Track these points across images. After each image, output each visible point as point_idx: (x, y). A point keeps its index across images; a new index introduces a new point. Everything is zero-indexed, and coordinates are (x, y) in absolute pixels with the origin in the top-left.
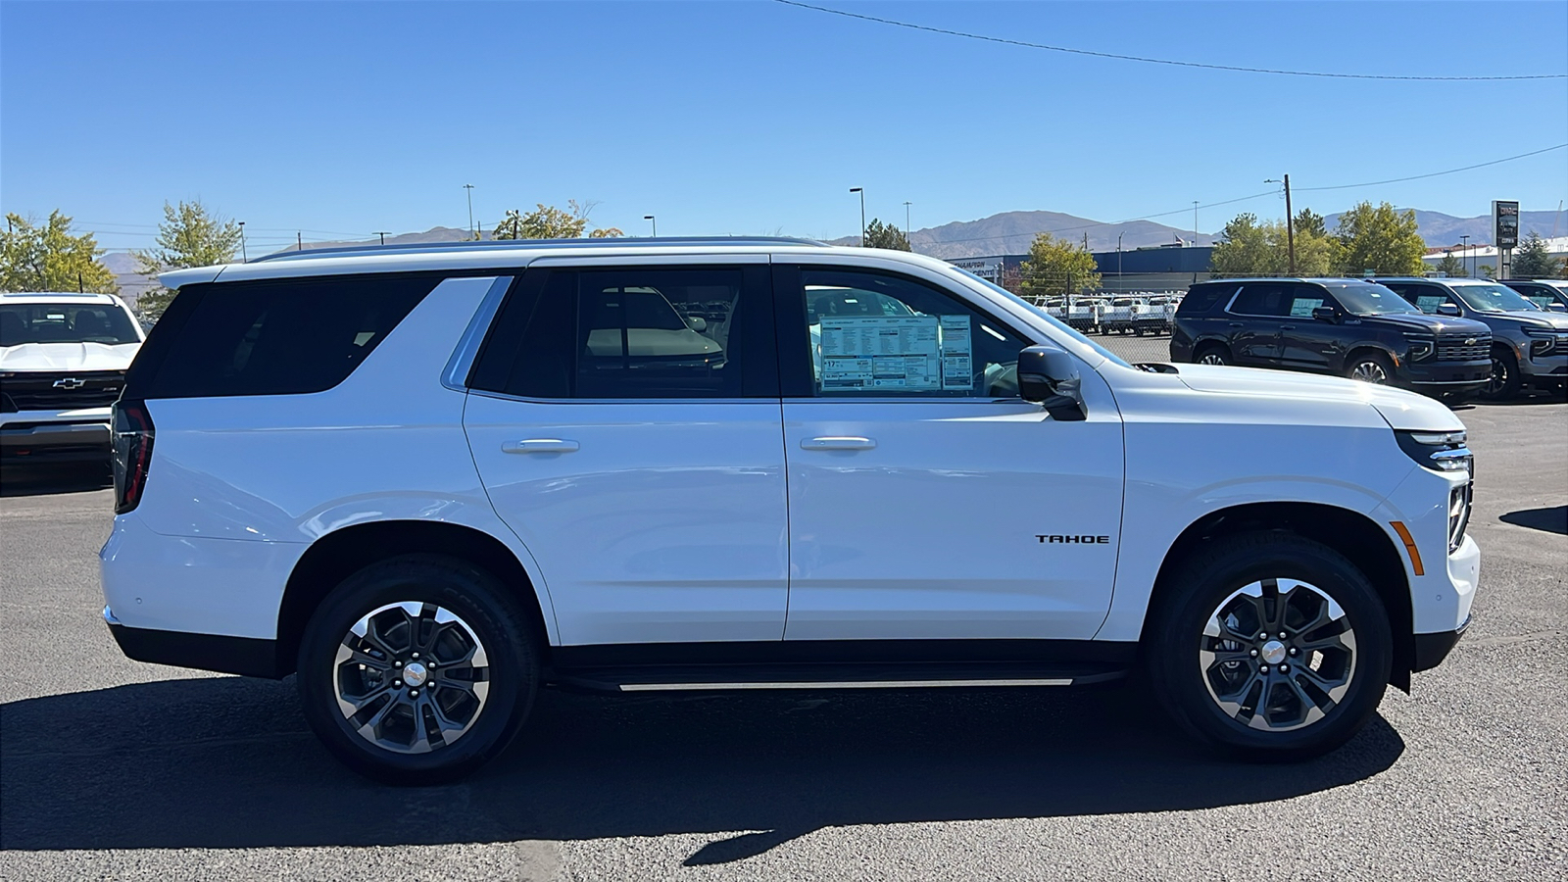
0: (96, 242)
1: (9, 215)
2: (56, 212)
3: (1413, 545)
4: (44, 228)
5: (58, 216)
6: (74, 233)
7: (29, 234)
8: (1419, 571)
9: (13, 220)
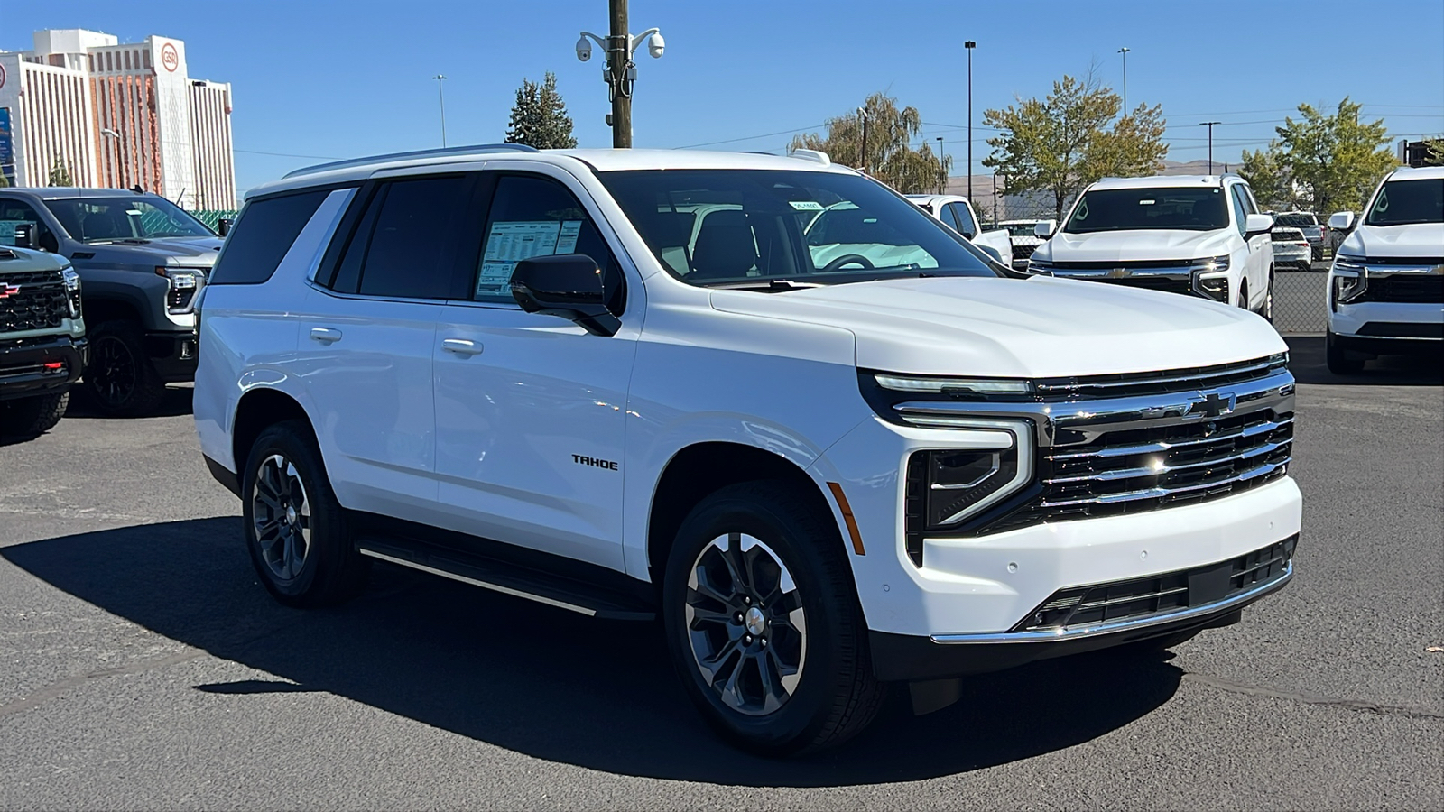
0: (1384, 130)
1: (1300, 106)
2: (1346, 99)
3: (851, 515)
4: (1332, 117)
5: (1348, 103)
6: (1365, 121)
7: (1318, 124)
8: (860, 550)
9: (1306, 110)
